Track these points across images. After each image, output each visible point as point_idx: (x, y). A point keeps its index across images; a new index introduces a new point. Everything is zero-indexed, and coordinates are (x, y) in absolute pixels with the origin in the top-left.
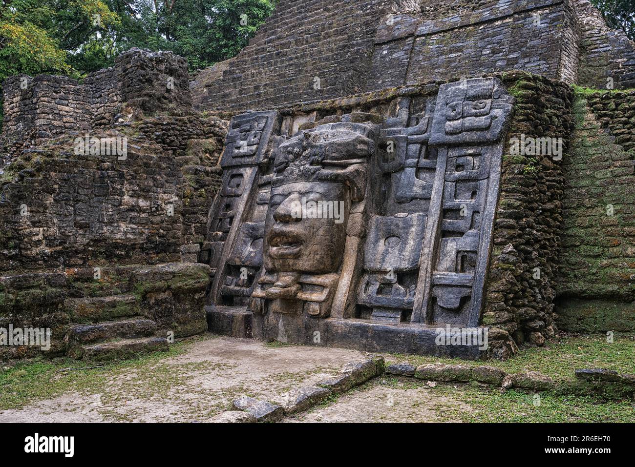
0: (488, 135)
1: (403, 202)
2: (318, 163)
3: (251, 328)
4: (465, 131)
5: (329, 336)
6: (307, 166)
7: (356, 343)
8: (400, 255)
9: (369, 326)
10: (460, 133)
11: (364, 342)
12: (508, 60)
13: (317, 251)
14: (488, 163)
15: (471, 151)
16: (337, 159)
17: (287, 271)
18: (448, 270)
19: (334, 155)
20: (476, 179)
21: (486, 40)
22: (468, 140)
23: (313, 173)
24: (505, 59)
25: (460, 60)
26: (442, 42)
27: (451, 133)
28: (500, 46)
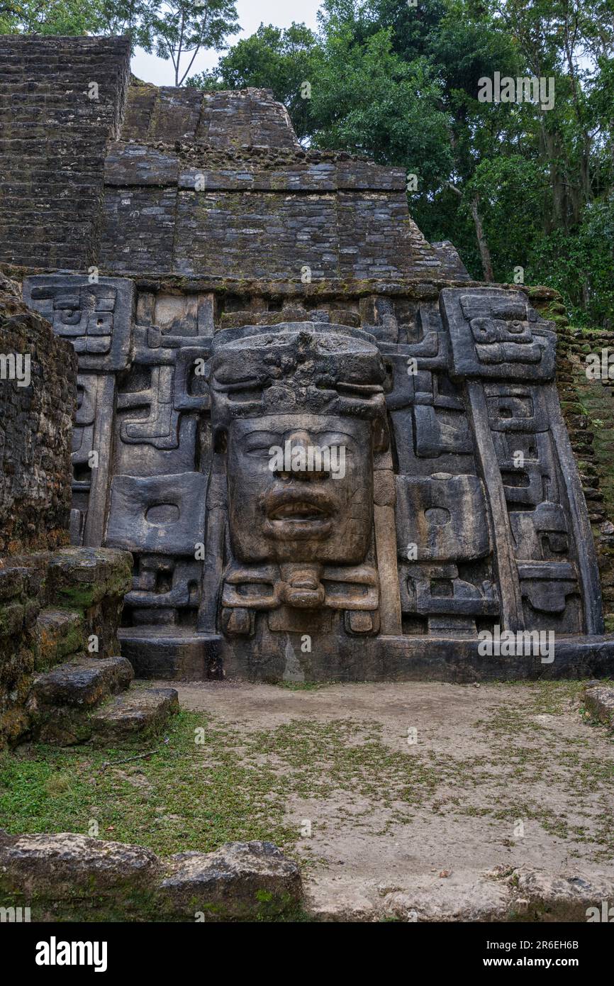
0: (541, 372)
1: (429, 457)
2: (329, 386)
3: (220, 661)
4: (507, 361)
5: (388, 664)
6: (313, 388)
7: (439, 671)
8: (458, 536)
9: (458, 644)
10: (500, 363)
11: (453, 667)
12: (342, 256)
13: (355, 528)
14: (545, 410)
15: (517, 391)
16: (358, 382)
17: (302, 561)
18: (533, 556)
19: (354, 375)
20: (532, 431)
21: (300, 218)
22: (513, 375)
23: (327, 402)
24: (335, 254)
25: (262, 241)
26: (226, 206)
27: (490, 362)
28: (323, 233)
